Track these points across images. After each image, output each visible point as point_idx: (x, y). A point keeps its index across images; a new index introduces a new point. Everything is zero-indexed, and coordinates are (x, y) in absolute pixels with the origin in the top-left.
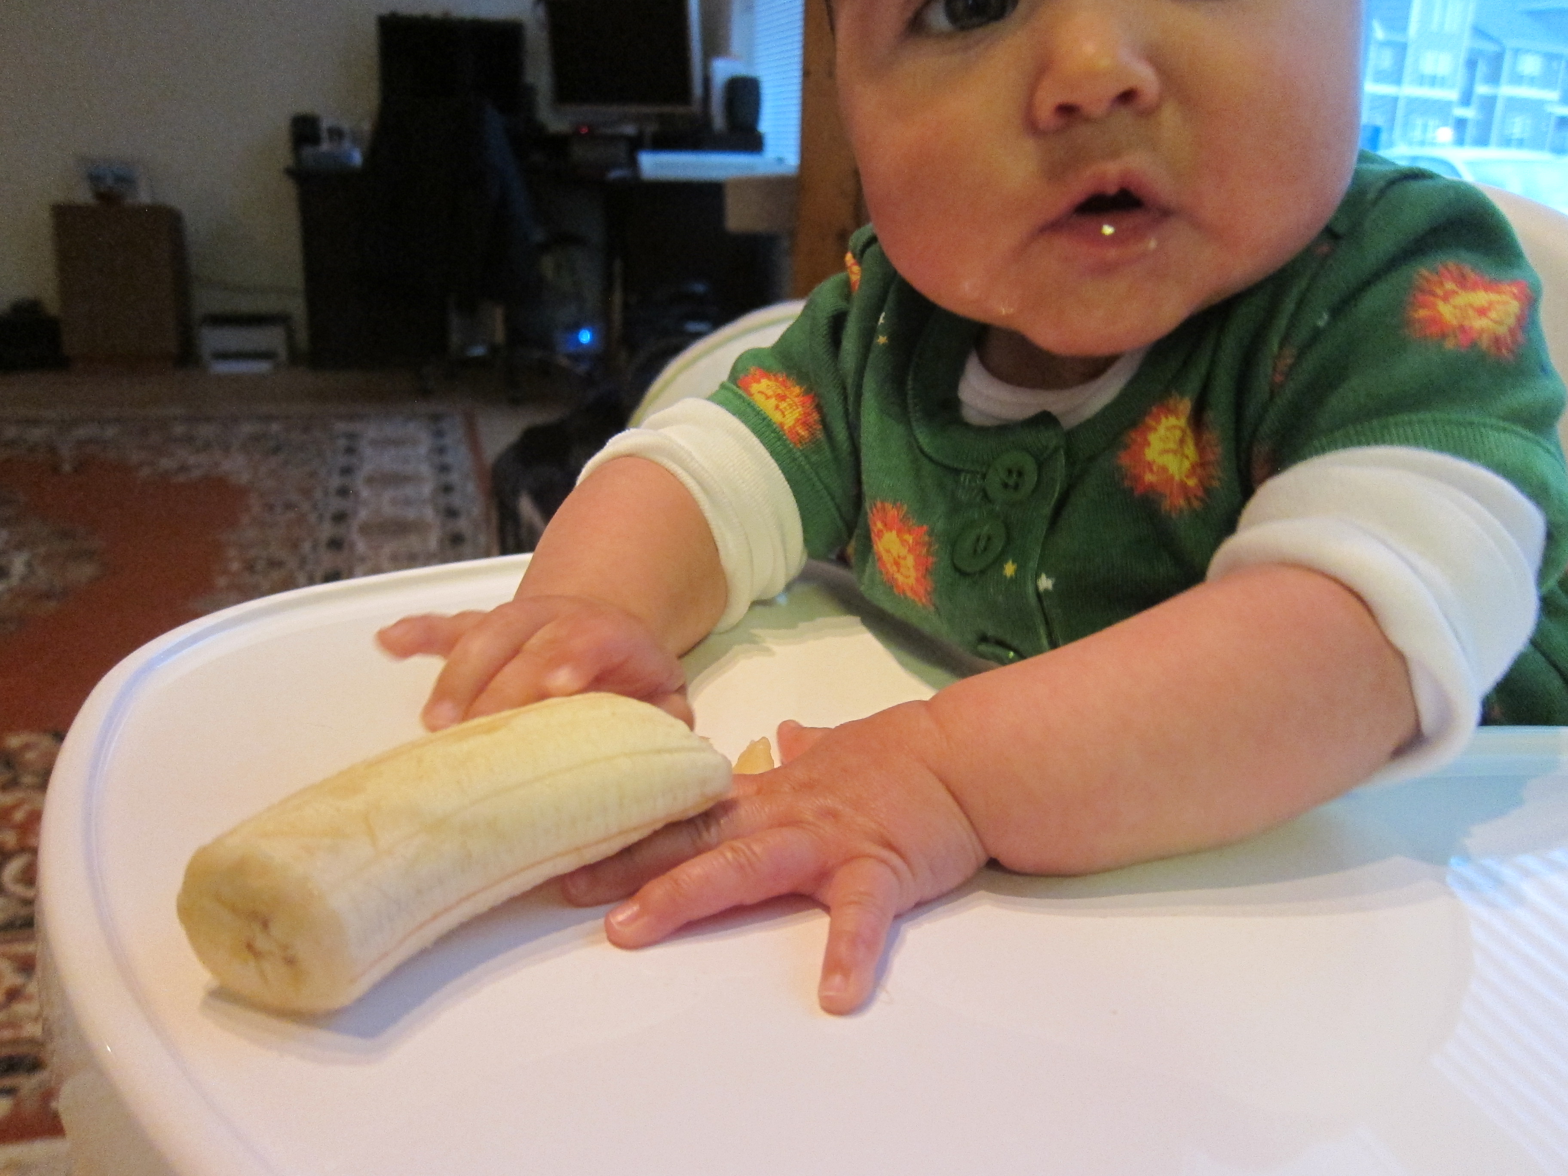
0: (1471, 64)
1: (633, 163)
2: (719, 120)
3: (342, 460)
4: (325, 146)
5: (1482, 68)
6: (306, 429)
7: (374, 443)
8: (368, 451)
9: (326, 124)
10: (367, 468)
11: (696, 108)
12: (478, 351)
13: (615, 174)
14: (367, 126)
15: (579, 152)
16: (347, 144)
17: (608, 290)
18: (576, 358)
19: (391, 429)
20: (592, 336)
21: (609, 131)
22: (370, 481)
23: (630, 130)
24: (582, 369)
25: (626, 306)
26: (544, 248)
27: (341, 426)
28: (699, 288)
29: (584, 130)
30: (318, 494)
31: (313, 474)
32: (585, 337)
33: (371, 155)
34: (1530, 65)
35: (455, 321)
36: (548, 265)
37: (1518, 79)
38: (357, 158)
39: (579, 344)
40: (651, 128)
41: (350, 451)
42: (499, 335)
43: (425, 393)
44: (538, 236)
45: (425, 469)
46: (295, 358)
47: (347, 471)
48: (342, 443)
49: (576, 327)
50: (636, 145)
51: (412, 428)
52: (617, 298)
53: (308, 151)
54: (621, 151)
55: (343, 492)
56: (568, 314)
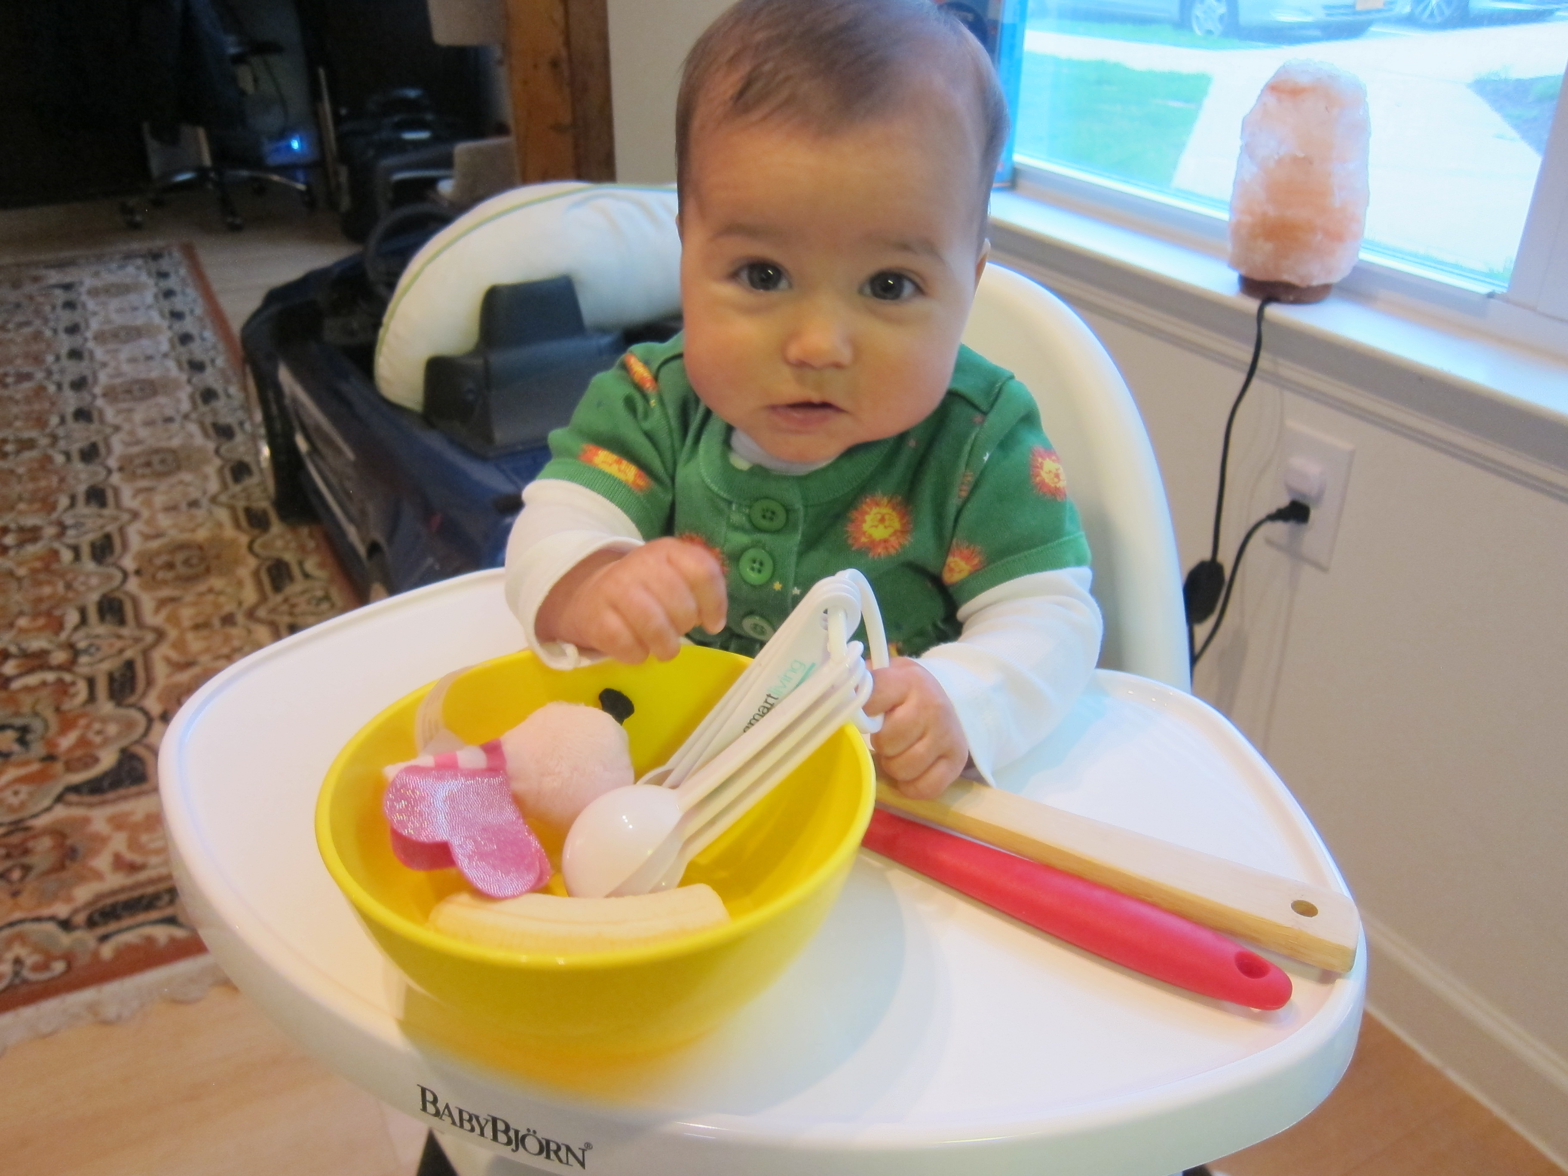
3: (66, 318)
6: (16, 285)
7: (94, 292)
8: (89, 303)
10: (95, 325)
12: (186, 177)
17: (315, 95)
19: (111, 276)
20: (304, 143)
24: (300, 183)
25: (338, 120)
26: (238, 59)
27: (54, 277)
28: (412, 94)
30: (50, 359)
31: (37, 336)
32: (297, 148)
35: (152, 145)
36: (245, 77)
41: (71, 305)
42: (206, 157)
44: (233, 47)
45: (157, 318)
47: (73, 330)
48: (59, 296)
49: (284, 134)
51: (132, 271)
52: (326, 108)
55: (75, 354)
56: (271, 120)
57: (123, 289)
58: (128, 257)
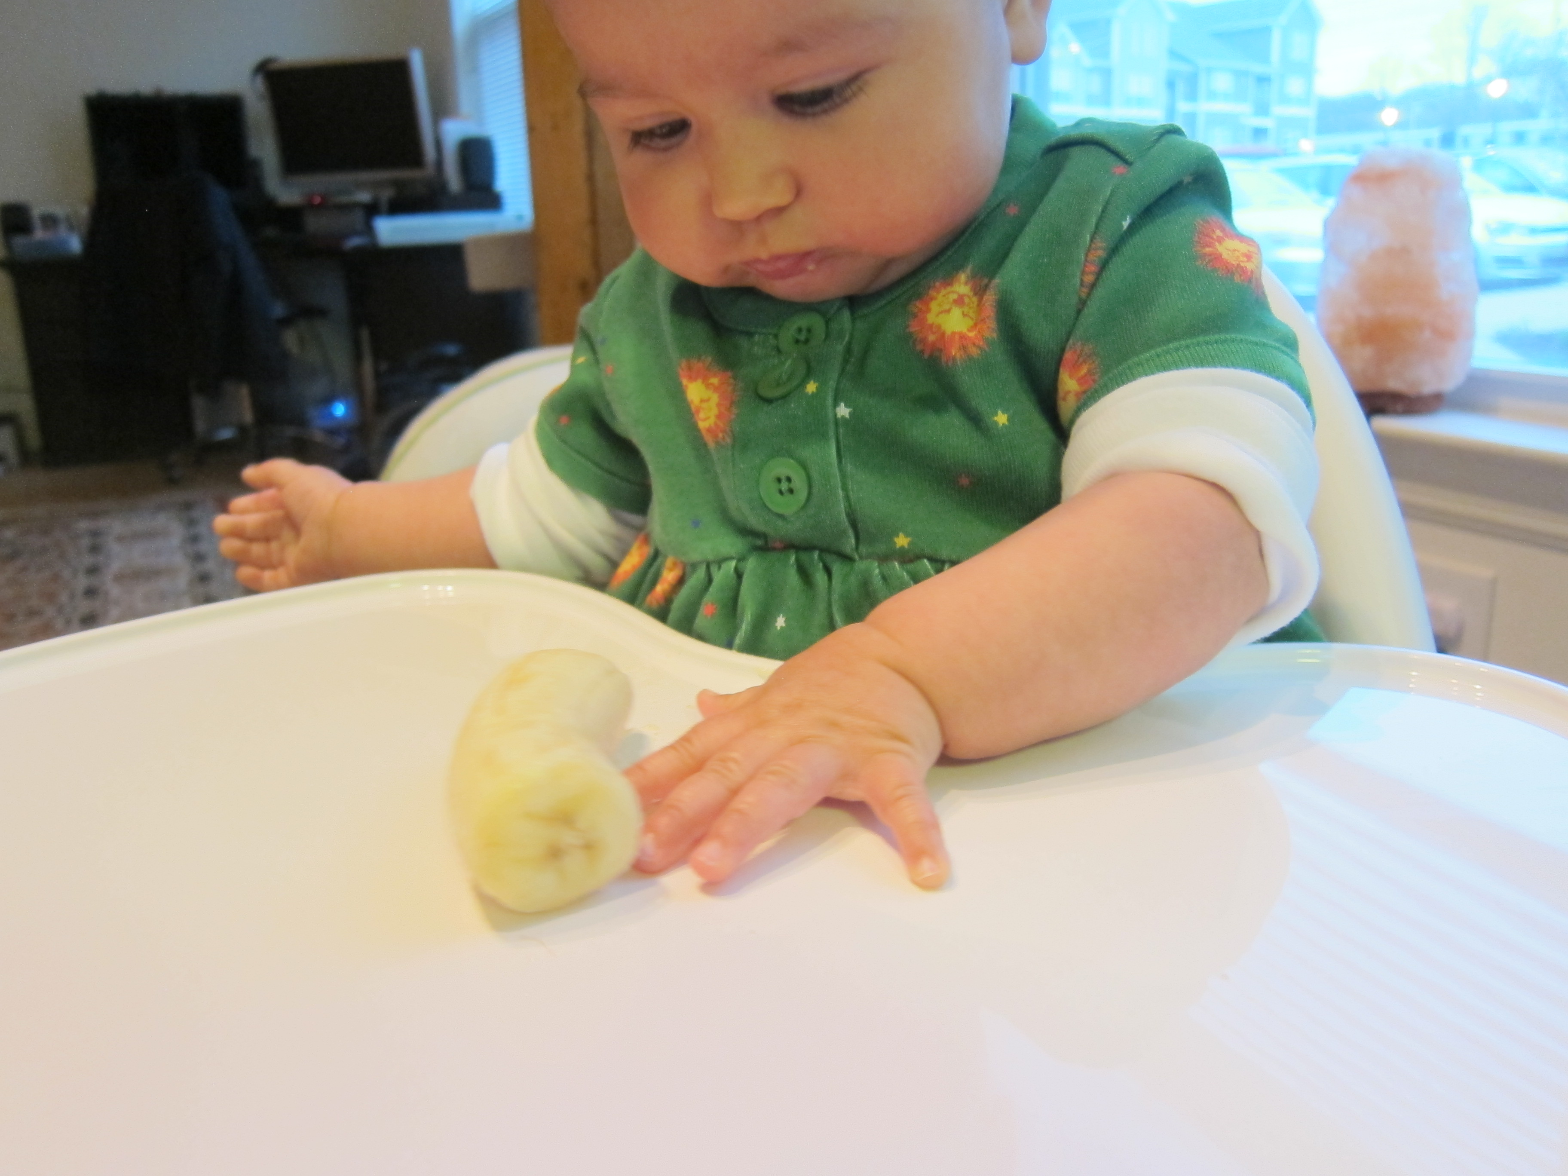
0: (1171, 85)
1: (369, 230)
2: (454, 180)
3: (88, 560)
4: (39, 234)
5: (1181, 88)
6: (46, 532)
7: (120, 539)
8: (115, 548)
9: (36, 212)
10: (116, 566)
11: (429, 170)
12: (226, 434)
13: (355, 242)
14: (84, 211)
15: (315, 224)
16: (63, 231)
17: (358, 358)
18: (332, 432)
19: (141, 522)
20: (347, 409)
21: (344, 199)
22: (120, 578)
23: (364, 197)
24: (340, 441)
25: (377, 375)
26: (286, 322)
27: (83, 525)
28: (453, 350)
29: (317, 200)
30: (64, 598)
31: (56, 577)
32: (340, 410)
33: (91, 241)
34: (1222, 82)
35: (199, 404)
36: (290, 339)
37: (1212, 95)
38: (75, 244)
39: (331, 416)
40: (386, 194)
41: (95, 549)
42: (248, 416)
43: (172, 482)
44: (278, 310)
45: (179, 561)
46: (26, 458)
47: (93, 570)
48: (86, 542)
49: (328, 400)
50: (372, 210)
51: (162, 520)
52: (368, 366)
53: (19, 241)
54: (358, 217)
55: (91, 592)
56: (318, 388)
57: (150, 535)
58: (160, 508)
